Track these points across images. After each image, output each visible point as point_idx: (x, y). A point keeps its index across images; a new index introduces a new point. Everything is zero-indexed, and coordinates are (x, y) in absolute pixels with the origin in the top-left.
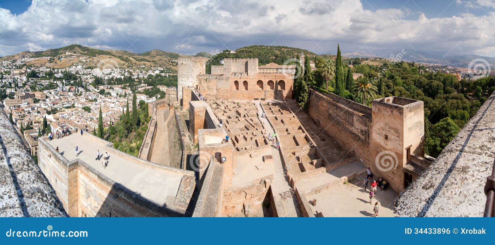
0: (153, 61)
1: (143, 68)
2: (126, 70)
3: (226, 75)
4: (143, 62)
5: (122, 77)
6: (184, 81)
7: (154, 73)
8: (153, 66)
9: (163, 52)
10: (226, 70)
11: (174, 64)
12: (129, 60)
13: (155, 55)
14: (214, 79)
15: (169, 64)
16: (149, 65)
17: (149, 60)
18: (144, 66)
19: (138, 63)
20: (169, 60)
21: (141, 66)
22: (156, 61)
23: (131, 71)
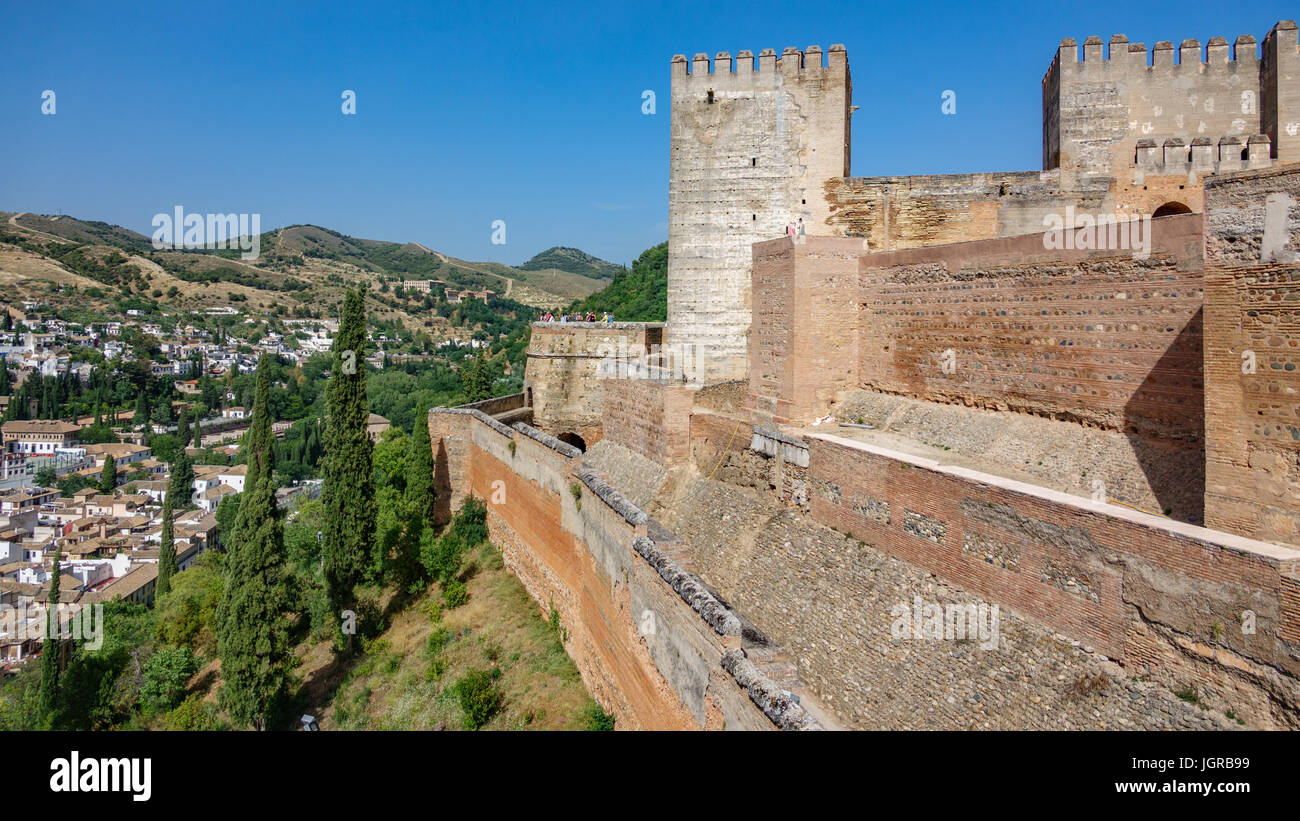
0: (291, 286)
1: (230, 321)
2: (114, 329)
3: (1081, 166)
4: (225, 288)
5: (85, 370)
6: (719, 229)
7: (297, 348)
8: (290, 309)
9: (345, 238)
10: (1085, 129)
11: (413, 303)
12: (133, 273)
13: (300, 254)
14: (978, 199)
15: (383, 301)
16: (267, 303)
17: (262, 279)
18: (232, 311)
19: (189, 289)
20: (381, 280)
21: (217, 311)
22: (309, 286)
23: (153, 331)
